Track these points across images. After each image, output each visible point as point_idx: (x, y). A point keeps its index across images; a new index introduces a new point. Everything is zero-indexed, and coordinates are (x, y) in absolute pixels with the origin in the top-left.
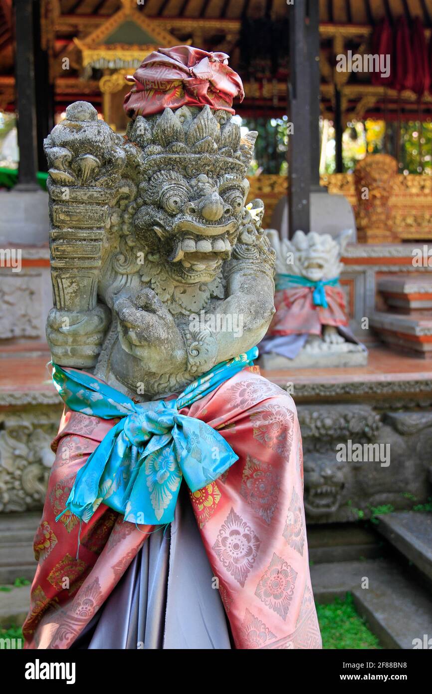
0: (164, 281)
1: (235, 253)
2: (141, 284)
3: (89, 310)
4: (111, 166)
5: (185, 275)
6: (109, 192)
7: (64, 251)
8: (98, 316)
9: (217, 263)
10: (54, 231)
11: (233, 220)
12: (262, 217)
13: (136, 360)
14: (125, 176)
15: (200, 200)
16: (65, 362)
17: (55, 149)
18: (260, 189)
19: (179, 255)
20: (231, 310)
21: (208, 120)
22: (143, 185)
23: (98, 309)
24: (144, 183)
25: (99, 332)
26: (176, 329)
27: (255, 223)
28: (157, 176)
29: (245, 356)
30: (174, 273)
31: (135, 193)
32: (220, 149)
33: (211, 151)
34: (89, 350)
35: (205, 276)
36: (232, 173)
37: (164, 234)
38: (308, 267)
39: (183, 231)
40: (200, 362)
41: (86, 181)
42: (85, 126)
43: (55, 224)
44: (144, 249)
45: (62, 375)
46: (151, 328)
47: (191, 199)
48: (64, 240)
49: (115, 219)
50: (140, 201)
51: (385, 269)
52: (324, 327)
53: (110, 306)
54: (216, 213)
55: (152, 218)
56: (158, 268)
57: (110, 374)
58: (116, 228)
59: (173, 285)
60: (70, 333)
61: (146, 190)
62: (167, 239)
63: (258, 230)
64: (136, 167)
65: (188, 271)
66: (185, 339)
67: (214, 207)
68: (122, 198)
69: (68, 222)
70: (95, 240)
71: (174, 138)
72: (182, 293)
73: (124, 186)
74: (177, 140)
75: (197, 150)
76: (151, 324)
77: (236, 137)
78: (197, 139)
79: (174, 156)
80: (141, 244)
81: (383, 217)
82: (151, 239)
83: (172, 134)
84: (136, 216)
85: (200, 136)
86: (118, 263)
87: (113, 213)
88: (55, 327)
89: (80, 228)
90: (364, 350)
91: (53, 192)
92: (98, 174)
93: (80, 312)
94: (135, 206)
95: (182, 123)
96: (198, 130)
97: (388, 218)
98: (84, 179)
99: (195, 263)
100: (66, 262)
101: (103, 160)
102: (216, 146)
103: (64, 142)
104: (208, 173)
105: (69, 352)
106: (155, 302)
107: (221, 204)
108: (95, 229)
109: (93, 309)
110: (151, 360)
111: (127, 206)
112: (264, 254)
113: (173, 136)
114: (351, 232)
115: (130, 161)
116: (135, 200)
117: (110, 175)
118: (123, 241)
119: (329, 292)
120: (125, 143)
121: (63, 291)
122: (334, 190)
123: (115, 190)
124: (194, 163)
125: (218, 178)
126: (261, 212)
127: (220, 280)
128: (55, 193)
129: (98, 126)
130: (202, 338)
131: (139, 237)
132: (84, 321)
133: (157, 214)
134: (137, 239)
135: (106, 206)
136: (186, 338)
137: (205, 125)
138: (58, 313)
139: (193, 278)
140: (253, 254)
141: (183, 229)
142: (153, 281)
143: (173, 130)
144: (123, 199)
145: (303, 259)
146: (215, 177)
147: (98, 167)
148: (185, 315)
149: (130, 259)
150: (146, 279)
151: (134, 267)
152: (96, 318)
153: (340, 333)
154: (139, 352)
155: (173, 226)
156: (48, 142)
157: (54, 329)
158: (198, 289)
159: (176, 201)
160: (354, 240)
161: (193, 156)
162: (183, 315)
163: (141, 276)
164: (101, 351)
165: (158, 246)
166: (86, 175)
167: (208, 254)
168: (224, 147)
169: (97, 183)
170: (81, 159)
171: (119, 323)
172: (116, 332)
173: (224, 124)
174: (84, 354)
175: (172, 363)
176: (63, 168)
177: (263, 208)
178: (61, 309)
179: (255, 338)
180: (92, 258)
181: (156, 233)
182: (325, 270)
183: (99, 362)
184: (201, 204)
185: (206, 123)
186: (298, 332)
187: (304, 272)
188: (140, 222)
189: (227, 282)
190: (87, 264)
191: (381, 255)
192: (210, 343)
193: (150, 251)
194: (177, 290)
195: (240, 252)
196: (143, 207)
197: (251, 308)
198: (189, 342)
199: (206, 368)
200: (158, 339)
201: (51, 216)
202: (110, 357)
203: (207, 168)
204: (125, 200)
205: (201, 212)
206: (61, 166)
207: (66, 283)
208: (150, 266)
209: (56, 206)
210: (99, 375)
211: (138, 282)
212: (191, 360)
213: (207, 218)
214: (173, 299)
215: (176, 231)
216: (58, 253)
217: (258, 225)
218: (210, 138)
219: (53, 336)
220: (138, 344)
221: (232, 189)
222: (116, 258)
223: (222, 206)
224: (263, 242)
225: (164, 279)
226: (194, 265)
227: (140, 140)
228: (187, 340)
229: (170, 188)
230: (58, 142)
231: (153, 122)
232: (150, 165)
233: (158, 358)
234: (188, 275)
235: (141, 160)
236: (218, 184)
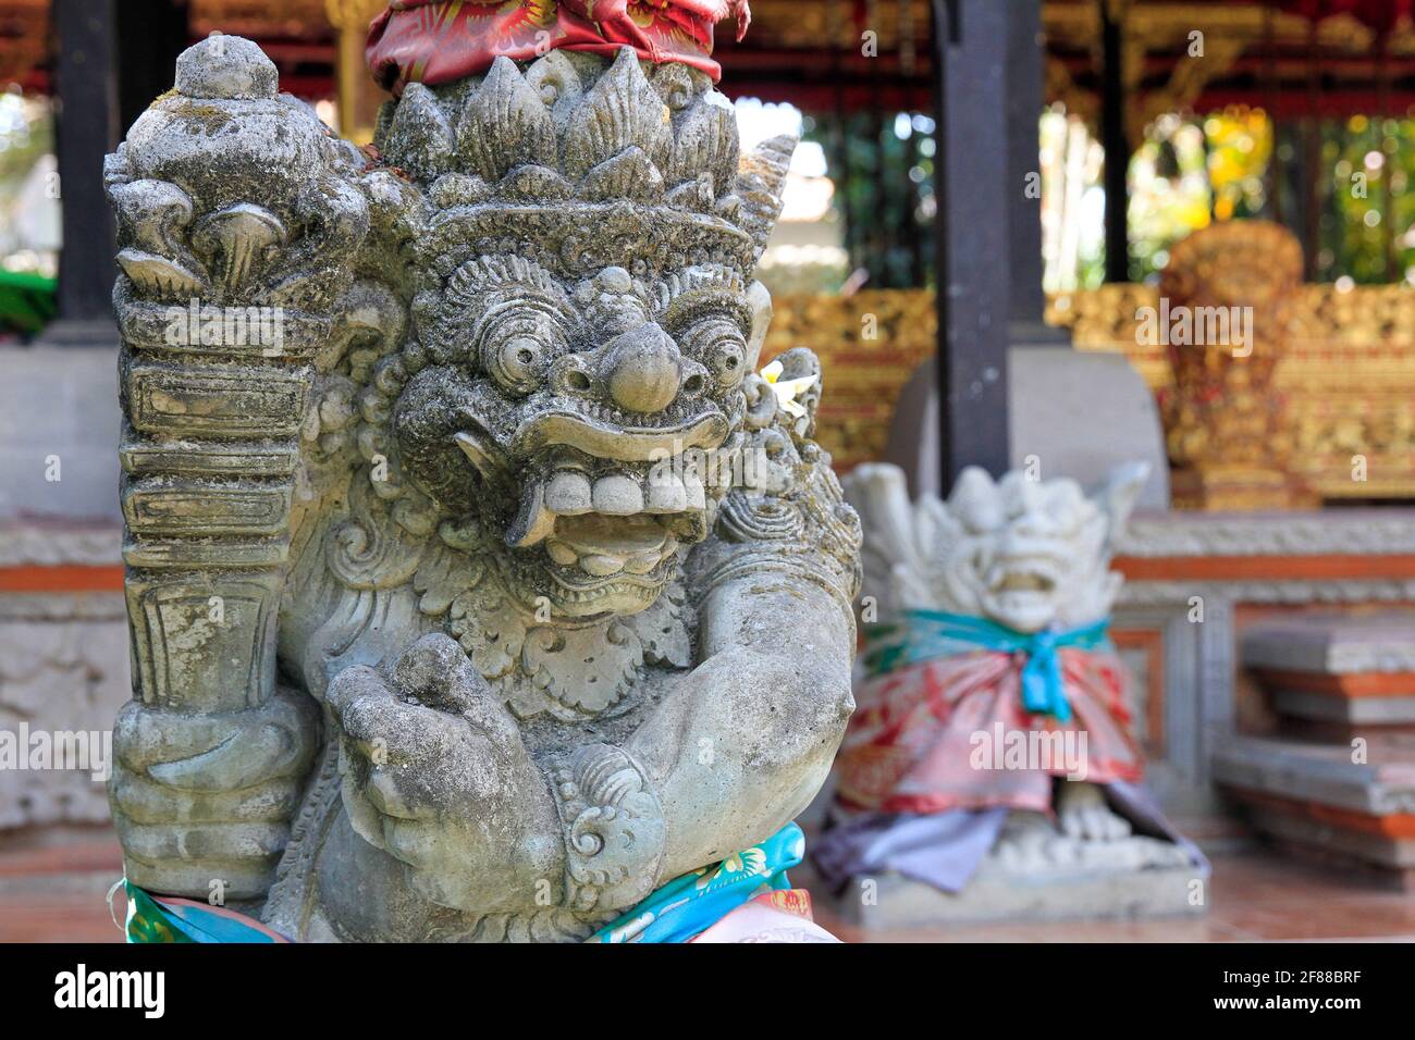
0: (492, 610)
1: (725, 521)
2: (417, 621)
3: (248, 705)
4: (320, 241)
5: (557, 590)
6: (312, 322)
7: (166, 513)
8: (278, 726)
9: (662, 550)
10: (133, 449)
11: (712, 410)
12: (816, 404)
13: (399, 867)
14: (366, 274)
15: (605, 346)
16: (167, 879)
17: (141, 187)
18: (851, 336)
19: (539, 525)
20: (709, 704)
21: (630, 93)
22: (425, 300)
23: (279, 703)
24: (427, 294)
25: (281, 779)
26: (529, 767)
27: (789, 423)
28: (469, 272)
29: (760, 857)
30: (524, 584)
31: (398, 326)
32: (669, 186)
33: (643, 193)
34: (248, 840)
35: (622, 594)
36: (710, 261)
37: (489, 456)
38: (1003, 588)
39: (550, 448)
40: (606, 875)
41: (238, 289)
42: (235, 112)
43: (139, 428)
44: (430, 507)
45: (156, 924)
46: (445, 763)
47: (578, 343)
48: (166, 479)
49: (334, 410)
50: (414, 352)
51: (1262, 593)
52: (1059, 786)
53: (316, 693)
54: (655, 390)
55: (452, 405)
56: (474, 569)
57: (316, 917)
58: (337, 441)
59: (523, 622)
60: (185, 783)
61: (432, 319)
62: (499, 473)
63: (800, 447)
64: (403, 243)
65: (569, 578)
66: (558, 800)
67: (649, 370)
68: (357, 344)
69: (181, 421)
70: (269, 478)
71: (522, 152)
72: (551, 650)
73: (362, 304)
74: (532, 159)
75: (597, 188)
76: (445, 747)
77: (722, 148)
78: (598, 157)
79: (523, 209)
80: (419, 492)
81: (1257, 425)
82: (452, 476)
83: (518, 139)
84: (401, 403)
85: (606, 143)
86: (344, 554)
87: (329, 390)
88: (136, 762)
89: (219, 440)
90: (1195, 863)
91: (133, 322)
92: (277, 268)
93: (221, 712)
94: (398, 368)
95: (550, 104)
96: (598, 127)
97: (1273, 426)
98: (233, 282)
99: (591, 550)
100: (174, 551)
101: (294, 222)
102: (656, 177)
103: (168, 163)
104: (631, 262)
105: (181, 847)
106: (459, 678)
107: (672, 359)
108: (268, 442)
109: (262, 703)
110: (444, 868)
111: (372, 370)
112: (820, 523)
113: (518, 146)
114: (1144, 470)
115: (383, 225)
116: (400, 349)
117: (317, 269)
118: (362, 482)
119: (1075, 668)
120: (368, 169)
121: (165, 645)
122: (1092, 339)
123: (335, 318)
124: (586, 230)
125: (665, 277)
126: (811, 390)
127: (675, 610)
128: (139, 326)
129: (279, 114)
130: (616, 792)
131: (410, 468)
132: (231, 743)
133: (467, 393)
134: (405, 474)
135: (306, 370)
136: (560, 794)
137: (622, 112)
138: (146, 719)
139: (583, 598)
140: (784, 523)
141: (550, 442)
142: (456, 612)
143: (520, 125)
144: (361, 346)
145: (986, 560)
146: (654, 274)
147: (279, 243)
148: (561, 722)
149: (381, 540)
150: (432, 604)
151: (396, 565)
152: (271, 731)
153: (1116, 806)
154: (406, 841)
155: (519, 431)
156: (118, 166)
157: (132, 770)
158: (604, 638)
159: (527, 351)
160: (1160, 497)
161: (583, 207)
162: (554, 720)
163: (419, 594)
164: (285, 843)
165: (472, 497)
166: (237, 270)
167: (633, 523)
168: (683, 181)
169: (276, 295)
170: (223, 219)
171: (342, 747)
172: (336, 780)
173: (684, 108)
174: (230, 851)
175: (514, 879)
176: (163, 248)
177: (816, 377)
178: (156, 705)
179: (789, 794)
180: (258, 536)
181: (464, 456)
182: (1059, 597)
183: (281, 880)
184: (608, 361)
185: (626, 105)
186: (972, 803)
187: (991, 604)
188: (413, 420)
189: (699, 614)
190: (241, 555)
191: (1250, 548)
192: (638, 811)
193: (447, 514)
194: (535, 639)
195: (741, 518)
196: (424, 374)
197: (775, 695)
198: (570, 808)
199: (627, 895)
200: (469, 796)
201: (125, 399)
202: (315, 860)
203: (627, 247)
204: (366, 351)
205: (608, 387)
206: (158, 241)
207: (173, 617)
208: (447, 562)
209: (142, 370)
210: (279, 922)
211: (409, 616)
212: (578, 869)
213: (626, 403)
214: (521, 671)
215: (526, 448)
216: (149, 521)
217: (801, 430)
218: (637, 151)
219: (130, 792)
220: (402, 813)
221: (711, 312)
222: (337, 536)
223: (674, 366)
224: (817, 487)
225: (493, 604)
226: (587, 556)
227: (416, 160)
228: (565, 800)
229: (510, 309)
230: (148, 165)
231: (459, 102)
232: (446, 239)
233: (467, 859)
234: (566, 591)
235: (417, 222)
236: (666, 298)
